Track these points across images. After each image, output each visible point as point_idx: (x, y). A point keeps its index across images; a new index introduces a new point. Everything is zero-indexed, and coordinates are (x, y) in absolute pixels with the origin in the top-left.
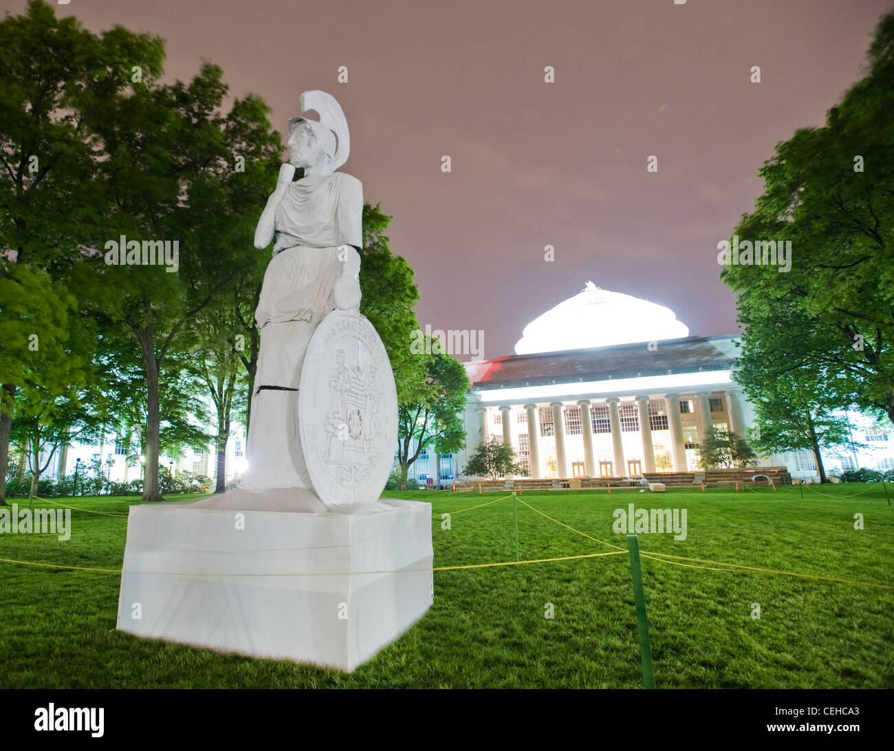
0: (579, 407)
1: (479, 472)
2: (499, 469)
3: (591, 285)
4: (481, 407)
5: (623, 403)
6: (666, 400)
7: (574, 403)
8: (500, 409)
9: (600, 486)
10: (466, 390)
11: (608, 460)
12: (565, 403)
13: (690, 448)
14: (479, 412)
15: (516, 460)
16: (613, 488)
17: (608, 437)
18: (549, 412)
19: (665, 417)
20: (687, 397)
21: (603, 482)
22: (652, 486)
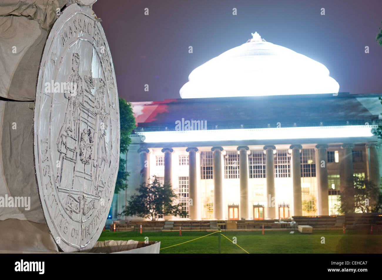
0: (239, 153)
1: (139, 212)
2: (158, 210)
3: (256, 36)
4: (144, 148)
5: (278, 150)
6: (316, 149)
7: (234, 148)
8: (163, 151)
9: (254, 227)
10: (131, 130)
11: (260, 204)
12: (226, 148)
13: (333, 194)
14: (142, 153)
15: (175, 202)
16: (266, 229)
17: (263, 182)
18: (209, 155)
19: (313, 166)
20: (333, 148)
21: (257, 224)
22: (301, 228)
